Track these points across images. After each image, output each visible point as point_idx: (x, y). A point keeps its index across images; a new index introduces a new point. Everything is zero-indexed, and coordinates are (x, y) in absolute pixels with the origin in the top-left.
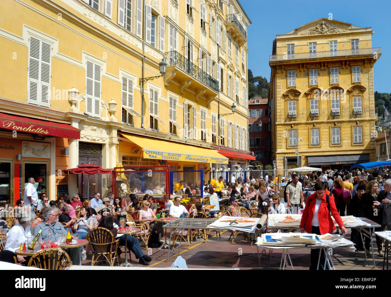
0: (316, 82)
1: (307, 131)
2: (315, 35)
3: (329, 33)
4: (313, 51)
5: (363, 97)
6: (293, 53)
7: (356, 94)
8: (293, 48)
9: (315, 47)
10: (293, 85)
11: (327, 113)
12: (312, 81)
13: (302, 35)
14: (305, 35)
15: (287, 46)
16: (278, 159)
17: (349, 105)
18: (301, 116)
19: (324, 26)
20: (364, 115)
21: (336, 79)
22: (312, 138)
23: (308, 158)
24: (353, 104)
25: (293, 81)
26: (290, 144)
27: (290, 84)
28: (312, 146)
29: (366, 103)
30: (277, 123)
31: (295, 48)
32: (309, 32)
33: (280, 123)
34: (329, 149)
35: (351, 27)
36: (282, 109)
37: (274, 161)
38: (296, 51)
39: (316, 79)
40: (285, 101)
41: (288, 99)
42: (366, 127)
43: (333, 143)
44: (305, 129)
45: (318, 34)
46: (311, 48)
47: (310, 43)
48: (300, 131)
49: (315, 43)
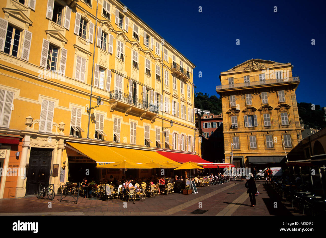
0: (250, 103)
1: (246, 138)
2: (248, 70)
3: (259, 68)
4: (247, 82)
5: (288, 112)
6: (233, 83)
7: (283, 111)
8: (232, 80)
9: (249, 79)
10: (234, 105)
11: (261, 125)
12: (248, 102)
13: (239, 71)
14: (241, 71)
15: (228, 79)
16: (226, 158)
17: (278, 119)
18: (241, 127)
19: (254, 64)
20: (291, 126)
21: (266, 100)
22: (251, 143)
23: (249, 158)
24: (281, 118)
25: (234, 102)
26: (234, 147)
27: (232, 105)
28: (251, 149)
29: (292, 117)
30: (223, 132)
31: (234, 80)
32: (244, 69)
33: (226, 132)
34: (265, 151)
35: (275, 64)
36: (227, 122)
37: (223, 160)
38: (234, 82)
39: (250, 101)
40: (229, 116)
41: (231, 115)
42: (293, 135)
43: (267, 147)
44: (245, 137)
45: (250, 70)
46: (245, 80)
47: (245, 77)
48: (241, 138)
49: (248, 76)
